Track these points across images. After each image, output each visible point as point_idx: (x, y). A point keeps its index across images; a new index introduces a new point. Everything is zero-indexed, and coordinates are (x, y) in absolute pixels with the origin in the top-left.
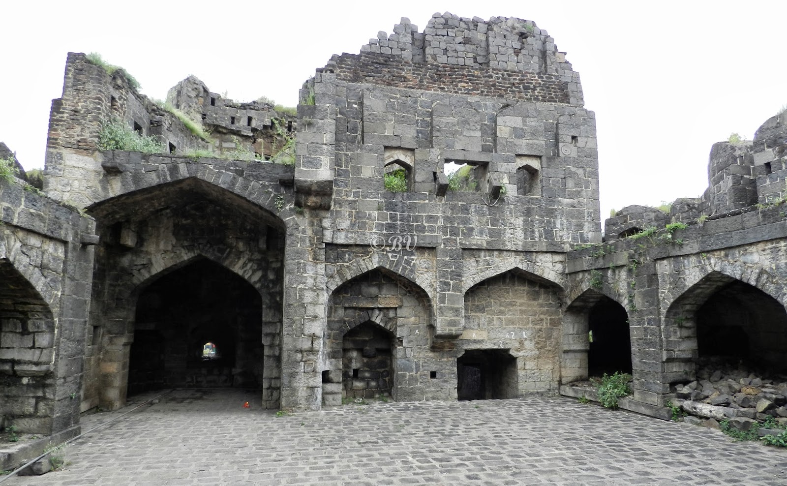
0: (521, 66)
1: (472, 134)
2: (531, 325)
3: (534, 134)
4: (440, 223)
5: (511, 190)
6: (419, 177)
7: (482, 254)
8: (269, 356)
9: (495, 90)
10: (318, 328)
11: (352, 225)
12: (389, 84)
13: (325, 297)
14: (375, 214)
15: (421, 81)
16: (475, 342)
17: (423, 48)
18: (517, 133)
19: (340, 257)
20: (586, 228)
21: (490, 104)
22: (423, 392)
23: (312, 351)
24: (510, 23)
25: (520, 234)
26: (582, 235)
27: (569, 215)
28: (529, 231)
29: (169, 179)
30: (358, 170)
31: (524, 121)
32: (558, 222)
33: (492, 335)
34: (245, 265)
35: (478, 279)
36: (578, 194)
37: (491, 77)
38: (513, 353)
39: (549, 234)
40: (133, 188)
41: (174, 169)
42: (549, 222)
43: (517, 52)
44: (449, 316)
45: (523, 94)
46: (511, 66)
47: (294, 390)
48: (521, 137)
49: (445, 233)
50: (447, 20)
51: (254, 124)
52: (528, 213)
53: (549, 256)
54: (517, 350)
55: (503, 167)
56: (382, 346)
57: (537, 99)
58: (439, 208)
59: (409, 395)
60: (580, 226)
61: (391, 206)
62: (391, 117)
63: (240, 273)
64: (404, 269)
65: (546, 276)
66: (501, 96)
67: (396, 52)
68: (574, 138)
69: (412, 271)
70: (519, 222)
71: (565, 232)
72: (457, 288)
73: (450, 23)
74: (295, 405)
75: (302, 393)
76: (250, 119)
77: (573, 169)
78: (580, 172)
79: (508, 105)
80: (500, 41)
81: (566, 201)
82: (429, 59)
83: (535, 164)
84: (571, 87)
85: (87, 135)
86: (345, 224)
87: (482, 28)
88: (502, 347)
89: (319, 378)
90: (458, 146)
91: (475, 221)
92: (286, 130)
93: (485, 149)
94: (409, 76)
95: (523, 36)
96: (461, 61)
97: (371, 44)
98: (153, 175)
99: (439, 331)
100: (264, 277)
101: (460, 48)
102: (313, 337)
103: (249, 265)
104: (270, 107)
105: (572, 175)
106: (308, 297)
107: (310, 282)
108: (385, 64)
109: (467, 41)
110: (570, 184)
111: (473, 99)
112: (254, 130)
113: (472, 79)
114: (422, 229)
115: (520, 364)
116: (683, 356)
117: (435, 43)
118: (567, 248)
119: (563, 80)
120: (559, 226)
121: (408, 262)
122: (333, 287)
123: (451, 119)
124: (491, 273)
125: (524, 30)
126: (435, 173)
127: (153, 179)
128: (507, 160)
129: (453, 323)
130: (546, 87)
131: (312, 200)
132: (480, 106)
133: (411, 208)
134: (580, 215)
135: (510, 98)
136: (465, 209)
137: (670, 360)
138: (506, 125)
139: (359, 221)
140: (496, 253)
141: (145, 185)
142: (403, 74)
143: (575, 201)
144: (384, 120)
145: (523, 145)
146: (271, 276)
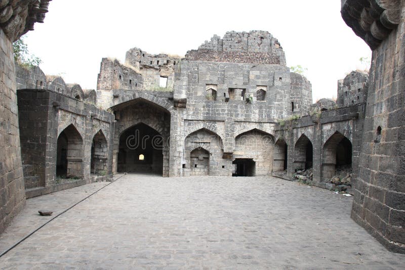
0: (261, 51)
1: (239, 78)
2: (261, 150)
3: (264, 77)
4: (226, 112)
5: (254, 99)
6: (218, 95)
7: (242, 123)
8: (165, 159)
9: (250, 60)
10: (181, 149)
11: (194, 113)
12: (208, 60)
13: (184, 138)
14: (202, 109)
15: (221, 58)
16: (240, 155)
17: (222, 45)
18: (258, 77)
19: (189, 124)
20: (284, 114)
21: (247, 66)
22: (219, 173)
23: (179, 157)
24: (257, 33)
25: (257, 116)
26: (282, 116)
27: (278, 108)
28: (261, 114)
29: (133, 99)
30: (196, 93)
31: (260, 73)
32: (273, 111)
33: (246, 153)
34: (156, 126)
35: (240, 133)
36: (281, 100)
37: (248, 55)
38: (254, 160)
39: (269, 116)
40: (122, 102)
41: (134, 95)
42: (269, 111)
43: (259, 45)
44: (229, 146)
45: (261, 62)
46: (257, 50)
47: (173, 170)
48: (259, 78)
49: (228, 116)
50: (231, 35)
51: (160, 63)
52: (261, 108)
53: (268, 124)
54: (256, 159)
55: (251, 90)
56: (206, 156)
57: (266, 63)
58: (226, 106)
59: (214, 174)
60: (281, 113)
61: (208, 106)
62: (208, 73)
63: (155, 129)
64: (213, 129)
65: (267, 132)
66: (252, 63)
67: (211, 48)
68: (280, 78)
69: (215, 129)
70: (257, 111)
71: (275, 115)
72: (232, 136)
73: (233, 35)
74: (174, 174)
75: (176, 171)
76: (158, 61)
77: (280, 91)
78: (283, 91)
79: (254, 66)
80: (252, 41)
81: (276, 103)
82: (224, 50)
83: (264, 89)
84: (281, 58)
85: (108, 85)
86: (191, 113)
87: (246, 35)
88: (250, 158)
89: (182, 166)
90: (234, 83)
91: (239, 111)
92: (173, 65)
93: (245, 84)
94: (216, 57)
95: (262, 38)
96: (237, 50)
97: (202, 46)
98: (128, 97)
99: (225, 151)
100: (163, 130)
101: (236, 45)
102: (180, 152)
103: (158, 126)
104: (167, 56)
105: (279, 93)
106: (178, 138)
107: (179, 133)
108: (207, 53)
109: (239, 42)
110: (278, 96)
111: (240, 64)
112: (160, 66)
113: (240, 56)
114: (219, 114)
115: (256, 164)
116: (300, 161)
117: (226, 44)
118: (276, 121)
119: (278, 55)
120: (273, 113)
121: (214, 126)
122: (187, 135)
123: (232, 73)
124: (246, 130)
125: (262, 36)
126: (225, 94)
127: (127, 99)
128: (253, 88)
129: (230, 149)
130: (271, 58)
131: (179, 105)
132: (243, 67)
133: (216, 106)
134: (282, 108)
135: (255, 63)
136: (236, 107)
137: (295, 162)
138: (253, 74)
139: (196, 112)
140: (247, 123)
141: (125, 101)
142: (214, 56)
143: (280, 103)
144: (207, 74)
145: (259, 82)
146: (166, 130)
